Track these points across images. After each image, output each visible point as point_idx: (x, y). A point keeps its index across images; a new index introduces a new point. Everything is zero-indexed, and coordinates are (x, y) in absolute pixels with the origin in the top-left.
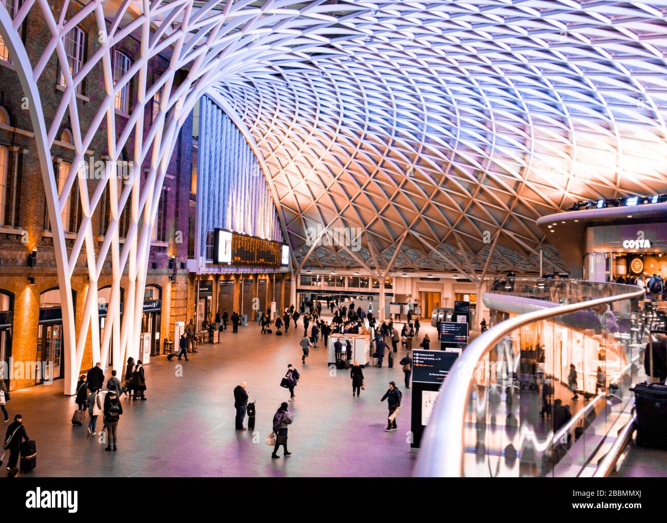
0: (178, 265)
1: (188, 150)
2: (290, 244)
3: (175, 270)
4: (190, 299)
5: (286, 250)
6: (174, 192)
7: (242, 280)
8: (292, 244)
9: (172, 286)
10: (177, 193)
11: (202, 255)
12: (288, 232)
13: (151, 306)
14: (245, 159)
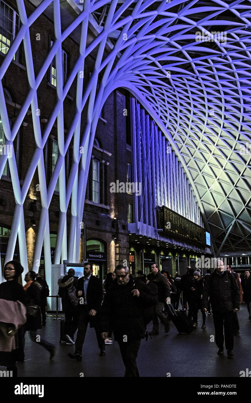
0: (120, 226)
1: (123, 137)
2: (210, 231)
3: (117, 229)
4: (138, 266)
5: (208, 235)
6: (113, 168)
7: (177, 257)
8: (211, 231)
9: (116, 243)
10: (116, 169)
11: (139, 221)
12: (209, 223)
13: (97, 256)
14: (171, 162)
